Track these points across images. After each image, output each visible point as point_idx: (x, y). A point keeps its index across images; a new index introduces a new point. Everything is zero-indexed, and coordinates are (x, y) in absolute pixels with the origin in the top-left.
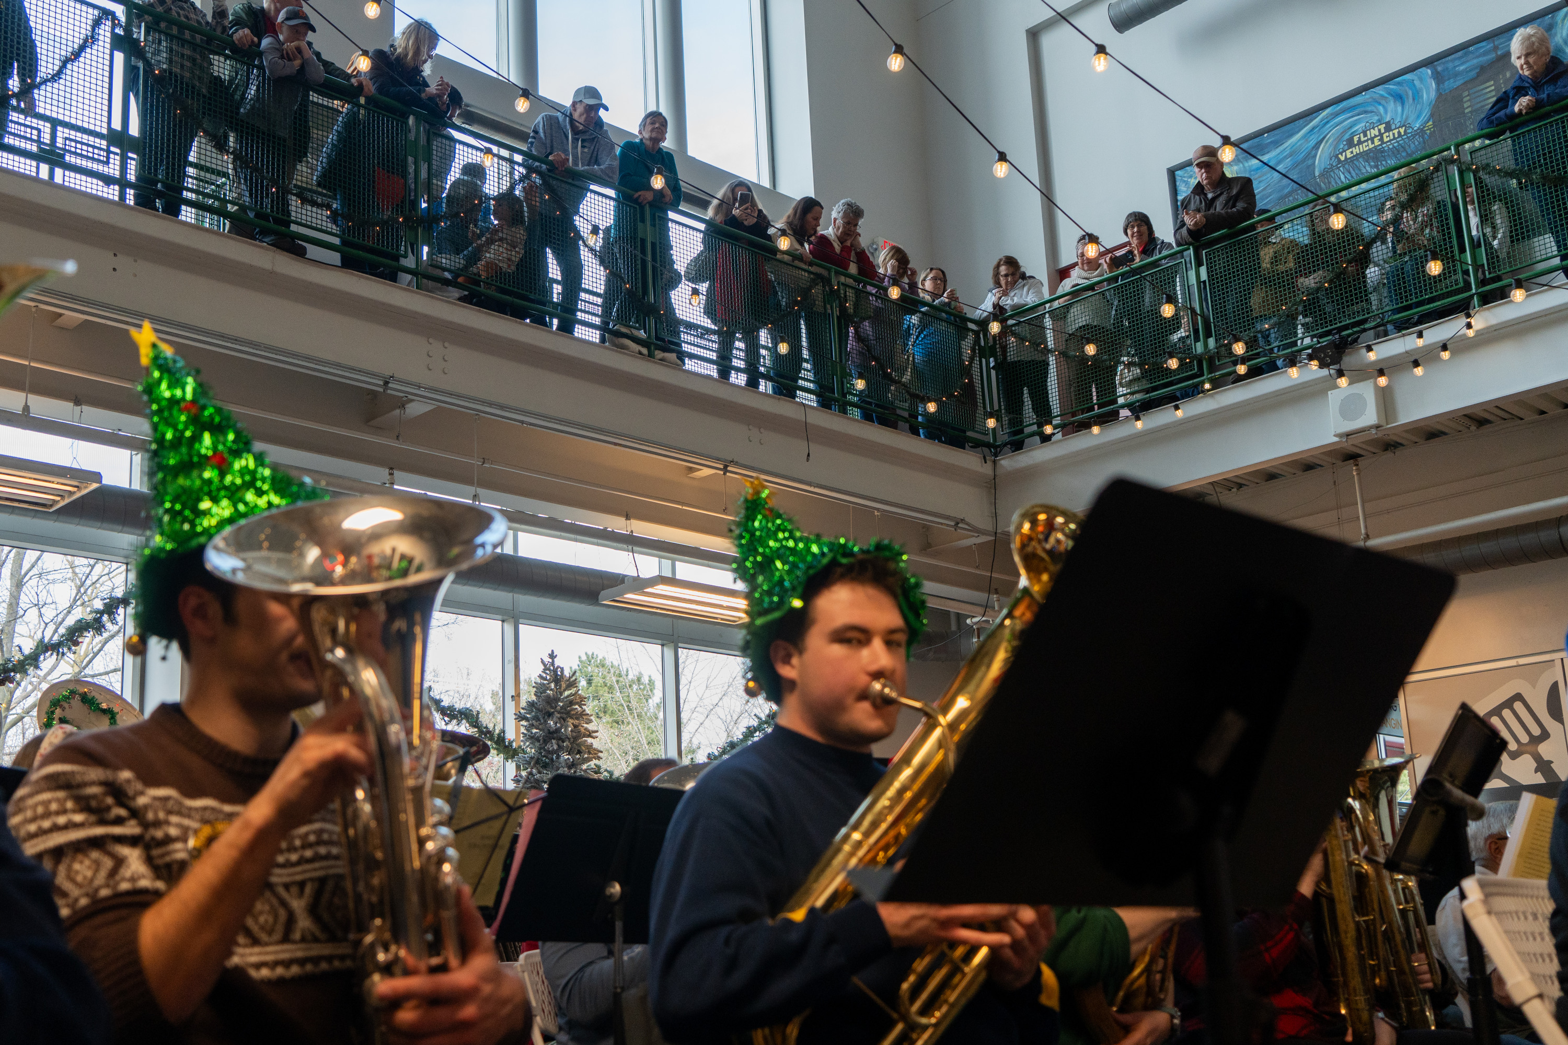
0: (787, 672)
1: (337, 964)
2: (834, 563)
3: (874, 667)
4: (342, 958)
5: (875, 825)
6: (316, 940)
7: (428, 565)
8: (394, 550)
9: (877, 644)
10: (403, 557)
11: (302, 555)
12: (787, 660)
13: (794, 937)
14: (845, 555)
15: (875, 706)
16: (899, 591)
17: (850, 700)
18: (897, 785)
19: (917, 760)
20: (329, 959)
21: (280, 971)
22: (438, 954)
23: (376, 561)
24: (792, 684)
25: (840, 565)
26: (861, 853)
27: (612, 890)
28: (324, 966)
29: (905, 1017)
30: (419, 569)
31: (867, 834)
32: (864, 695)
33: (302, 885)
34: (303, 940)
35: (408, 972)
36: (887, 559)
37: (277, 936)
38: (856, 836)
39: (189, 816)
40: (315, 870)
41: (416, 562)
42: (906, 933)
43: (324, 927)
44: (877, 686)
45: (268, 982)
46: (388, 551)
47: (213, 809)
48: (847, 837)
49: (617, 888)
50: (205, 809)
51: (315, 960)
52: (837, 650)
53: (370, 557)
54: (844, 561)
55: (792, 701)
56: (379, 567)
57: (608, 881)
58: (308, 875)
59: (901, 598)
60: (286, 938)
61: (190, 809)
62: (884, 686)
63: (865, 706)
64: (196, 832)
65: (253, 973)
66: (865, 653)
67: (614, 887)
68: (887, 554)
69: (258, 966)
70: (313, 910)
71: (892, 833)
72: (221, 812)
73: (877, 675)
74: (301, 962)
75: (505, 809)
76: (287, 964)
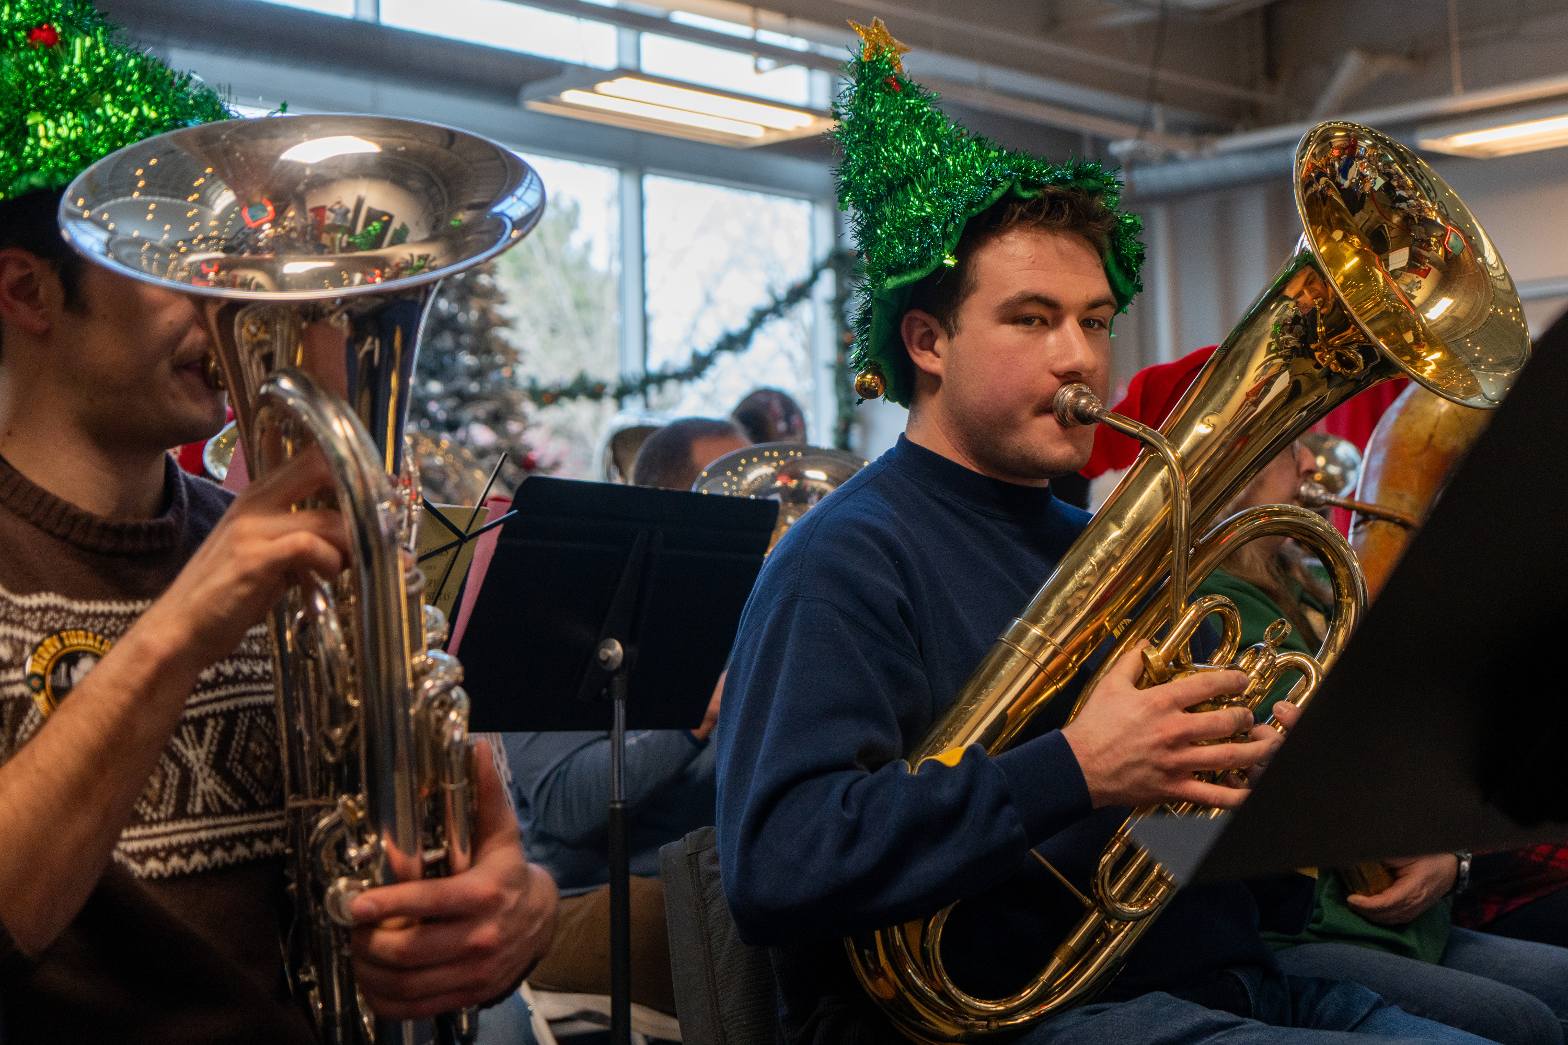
0: (925, 361)
1: (259, 846)
2: (1010, 197)
3: (1064, 365)
4: (267, 836)
5: (1065, 613)
6: (227, 810)
7: (417, 233)
8: (359, 203)
9: (1071, 325)
10: (373, 216)
11: (204, 202)
12: (928, 344)
13: (947, 793)
14: (1027, 185)
15: (1062, 423)
16: (1106, 242)
17: (1025, 414)
18: (1099, 552)
19: (1131, 514)
20: (248, 839)
21: (175, 862)
22: (437, 846)
23: (330, 218)
24: (935, 380)
25: (1023, 201)
26: (1042, 657)
27: (610, 652)
28: (241, 851)
29: (1100, 903)
30: (400, 238)
31: (1053, 629)
32: (1046, 407)
33: (199, 723)
34: (207, 812)
35: (393, 877)
36: (1093, 193)
37: (167, 809)
38: (1036, 631)
39: (21, 624)
40: (219, 699)
41: (396, 225)
42: (1113, 787)
43: (238, 789)
44: (1068, 394)
45: (159, 881)
46: (350, 203)
47: (58, 610)
48: (1022, 633)
49: (615, 650)
50: (45, 609)
51: (226, 843)
52: (1009, 334)
53: (320, 211)
54: (1026, 195)
55: (933, 406)
56: (334, 228)
57: (601, 637)
58: (209, 708)
59: (1109, 256)
60: (180, 813)
61: (23, 610)
62: (1079, 394)
63: (1048, 422)
64: (35, 648)
65: (135, 867)
66: (1052, 338)
67: (612, 647)
68: (1092, 183)
69: (142, 856)
70: (218, 763)
71: (1091, 628)
72: (70, 612)
73: (1070, 377)
74: (207, 847)
75: (455, 538)
76: (185, 851)
